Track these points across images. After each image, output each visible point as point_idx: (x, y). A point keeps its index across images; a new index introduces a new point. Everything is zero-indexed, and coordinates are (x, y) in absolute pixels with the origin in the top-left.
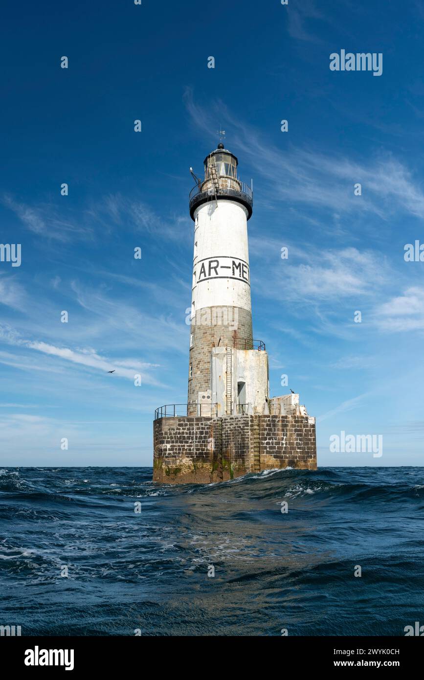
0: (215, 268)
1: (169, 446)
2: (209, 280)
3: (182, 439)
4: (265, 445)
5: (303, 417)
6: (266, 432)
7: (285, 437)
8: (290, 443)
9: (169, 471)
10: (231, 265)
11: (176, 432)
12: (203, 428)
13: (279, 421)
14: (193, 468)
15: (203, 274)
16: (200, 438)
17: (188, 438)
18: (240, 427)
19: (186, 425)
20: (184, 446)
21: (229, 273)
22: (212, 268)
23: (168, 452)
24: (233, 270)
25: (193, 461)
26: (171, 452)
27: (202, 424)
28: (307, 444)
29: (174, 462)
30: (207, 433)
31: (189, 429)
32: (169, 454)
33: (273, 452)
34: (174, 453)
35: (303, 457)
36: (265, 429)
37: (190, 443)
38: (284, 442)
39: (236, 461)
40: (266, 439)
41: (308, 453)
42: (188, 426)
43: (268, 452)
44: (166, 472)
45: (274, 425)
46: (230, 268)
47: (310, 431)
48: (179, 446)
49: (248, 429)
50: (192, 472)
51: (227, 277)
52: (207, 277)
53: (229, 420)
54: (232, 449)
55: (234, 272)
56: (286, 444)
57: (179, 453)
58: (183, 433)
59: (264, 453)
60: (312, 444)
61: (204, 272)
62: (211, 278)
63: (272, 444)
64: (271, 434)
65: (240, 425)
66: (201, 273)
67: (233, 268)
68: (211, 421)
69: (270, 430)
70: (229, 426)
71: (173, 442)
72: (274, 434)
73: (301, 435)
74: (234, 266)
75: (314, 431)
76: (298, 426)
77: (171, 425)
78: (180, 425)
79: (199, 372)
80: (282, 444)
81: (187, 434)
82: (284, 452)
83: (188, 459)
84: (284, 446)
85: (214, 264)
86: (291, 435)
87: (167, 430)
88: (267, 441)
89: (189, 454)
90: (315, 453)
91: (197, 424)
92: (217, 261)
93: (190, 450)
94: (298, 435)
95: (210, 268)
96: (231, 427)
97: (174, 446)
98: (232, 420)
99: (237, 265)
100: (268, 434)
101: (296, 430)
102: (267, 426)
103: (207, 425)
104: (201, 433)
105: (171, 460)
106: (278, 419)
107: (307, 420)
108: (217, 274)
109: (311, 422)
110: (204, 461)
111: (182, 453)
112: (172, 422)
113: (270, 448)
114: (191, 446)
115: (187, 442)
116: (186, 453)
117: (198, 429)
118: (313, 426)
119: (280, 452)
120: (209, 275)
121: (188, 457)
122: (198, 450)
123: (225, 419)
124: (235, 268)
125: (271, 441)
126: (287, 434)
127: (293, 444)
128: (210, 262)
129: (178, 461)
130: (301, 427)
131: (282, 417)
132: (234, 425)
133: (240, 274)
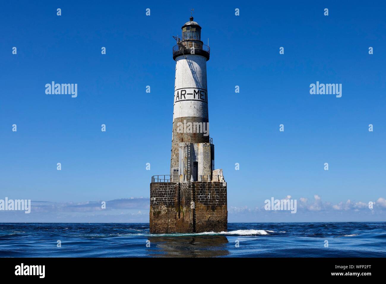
0: (184, 95)
1: (155, 199)
2: (181, 102)
3: (161, 195)
4: (199, 198)
5: (220, 183)
6: (199, 191)
7: (210, 194)
8: (212, 197)
9: (155, 213)
10: (193, 92)
11: (159, 191)
12: (172, 189)
13: (206, 185)
14: (167, 211)
15: (178, 98)
16: (171, 194)
17: (165, 194)
18: (187, 188)
19: (164, 187)
20: (162, 199)
21: (192, 97)
22: (183, 95)
23: (154, 202)
24: (194, 95)
25: (167, 207)
26: (156, 202)
27: (171, 186)
28: (222, 197)
29: (158, 208)
30: (174, 191)
31: (165, 189)
32: (155, 203)
33: (203, 202)
34: (157, 203)
35: (219, 204)
36: (199, 189)
37: (166, 197)
38: (209, 196)
39: (185, 207)
40: (199, 195)
41: (222, 202)
42: (164, 188)
43: (200, 202)
44: (154, 213)
45: (204, 187)
46: (192, 94)
47: (223, 190)
48: (160, 198)
49: (190, 189)
50: (167, 213)
51: (191, 100)
52: (180, 100)
53: (183, 185)
54: (184, 200)
55: (194, 97)
56: (210, 197)
57: (160, 203)
58: (162, 191)
59: (198, 202)
60: (224, 197)
61: (179, 97)
62: (182, 101)
63: (203, 197)
64: (202, 192)
65: (187, 187)
66: (177, 97)
67: (194, 94)
68: (176, 185)
69: (202, 190)
70: (183, 188)
71: (157, 197)
72: (204, 192)
73: (218, 192)
74: (195, 93)
75: (226, 190)
76: (217, 187)
77: (156, 187)
78: (161, 187)
79: (175, 155)
80: (208, 197)
81: (164, 192)
82: (209, 202)
83: (164, 206)
84: (209, 198)
85: (183, 93)
86: (213, 192)
87: (154, 189)
88: (200, 196)
89: (165, 203)
90: (226, 202)
91: (169, 187)
92: (185, 91)
93: (165, 201)
94: (217, 192)
95: (181, 95)
96: (184, 188)
97: (158, 199)
98: (184, 185)
99: (197, 92)
100: (201, 192)
101: (216, 190)
102: (200, 188)
103: (174, 187)
104: (171, 191)
105: (156, 206)
106: (206, 184)
107: (222, 184)
108: (185, 98)
109: (224, 185)
110: (172, 207)
111: (162, 203)
112: (156, 185)
113: (202, 199)
114: (166, 199)
115: (164, 197)
116: (164, 203)
117: (169, 189)
118: (226, 187)
119: (207, 202)
120: (181, 99)
121: (164, 205)
122: (169, 201)
123: (182, 184)
124: (196, 94)
125: (202, 196)
126: (211, 192)
127: (214, 197)
128: (182, 91)
129: (159, 207)
130: (219, 188)
131: (209, 183)
132: (185, 187)
133: (199, 97)
